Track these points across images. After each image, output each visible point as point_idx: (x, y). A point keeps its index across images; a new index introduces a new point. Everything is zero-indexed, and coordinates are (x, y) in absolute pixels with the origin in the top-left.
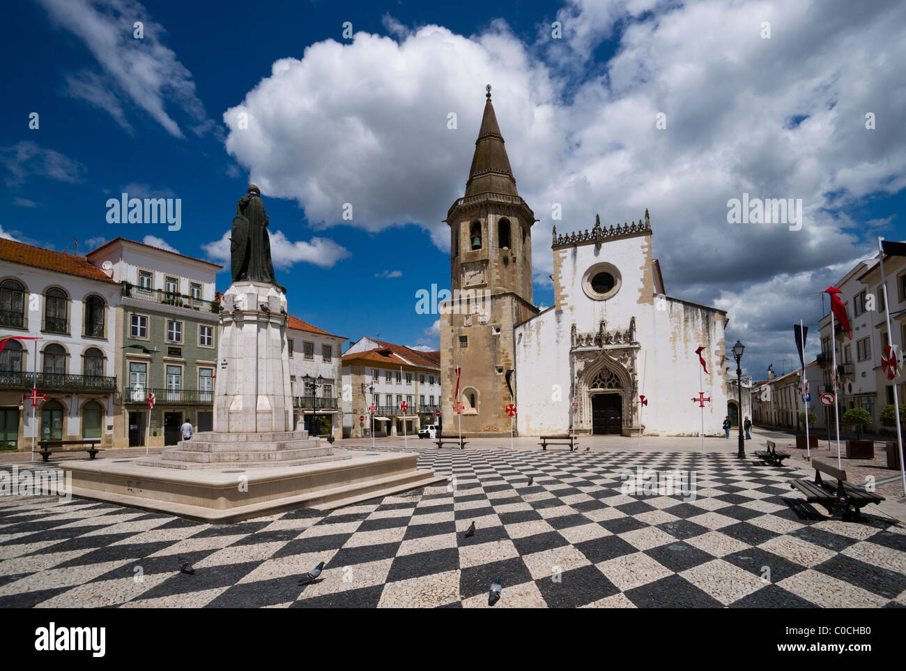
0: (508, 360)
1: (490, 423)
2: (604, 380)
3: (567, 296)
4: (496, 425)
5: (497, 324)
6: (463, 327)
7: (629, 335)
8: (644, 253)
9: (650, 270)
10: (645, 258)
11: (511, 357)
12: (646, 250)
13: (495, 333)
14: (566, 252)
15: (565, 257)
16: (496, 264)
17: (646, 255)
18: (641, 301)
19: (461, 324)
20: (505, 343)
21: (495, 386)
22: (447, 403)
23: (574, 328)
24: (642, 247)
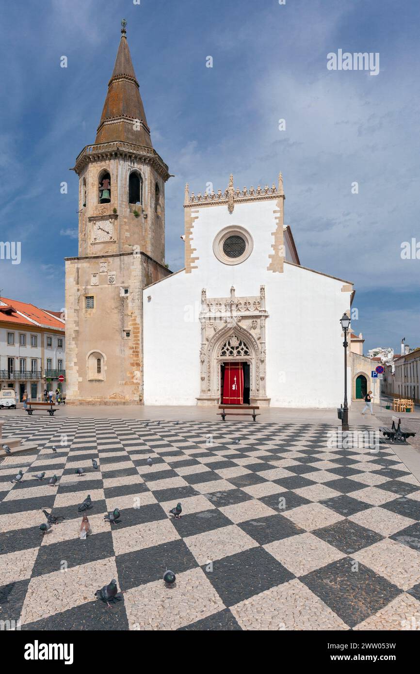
0: (136, 324)
1: (117, 390)
2: (232, 348)
3: (198, 258)
4: (123, 392)
5: (126, 285)
6: (89, 287)
7: (259, 302)
8: (276, 218)
9: (282, 237)
10: (277, 224)
11: (138, 321)
12: (278, 215)
13: (123, 294)
14: (198, 212)
15: (197, 218)
16: (126, 220)
17: (277, 221)
18: (273, 268)
19: (88, 283)
20: (132, 306)
21: (122, 351)
22: (71, 368)
23: (204, 292)
24: (275, 212)
